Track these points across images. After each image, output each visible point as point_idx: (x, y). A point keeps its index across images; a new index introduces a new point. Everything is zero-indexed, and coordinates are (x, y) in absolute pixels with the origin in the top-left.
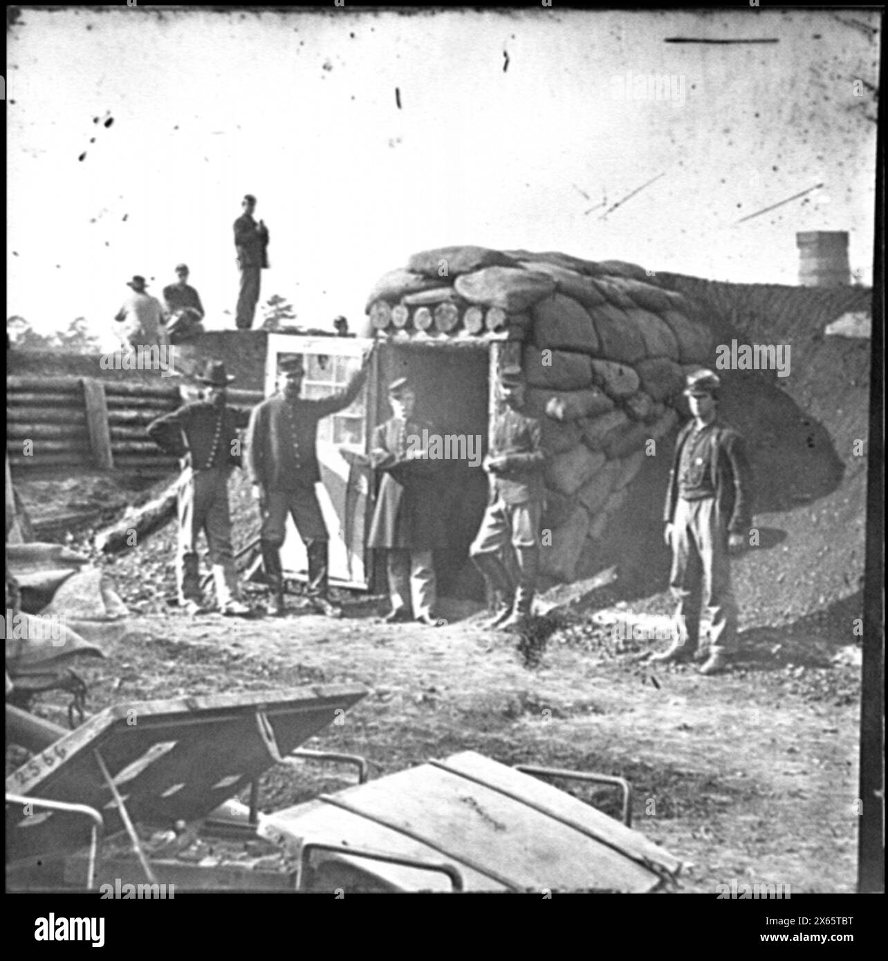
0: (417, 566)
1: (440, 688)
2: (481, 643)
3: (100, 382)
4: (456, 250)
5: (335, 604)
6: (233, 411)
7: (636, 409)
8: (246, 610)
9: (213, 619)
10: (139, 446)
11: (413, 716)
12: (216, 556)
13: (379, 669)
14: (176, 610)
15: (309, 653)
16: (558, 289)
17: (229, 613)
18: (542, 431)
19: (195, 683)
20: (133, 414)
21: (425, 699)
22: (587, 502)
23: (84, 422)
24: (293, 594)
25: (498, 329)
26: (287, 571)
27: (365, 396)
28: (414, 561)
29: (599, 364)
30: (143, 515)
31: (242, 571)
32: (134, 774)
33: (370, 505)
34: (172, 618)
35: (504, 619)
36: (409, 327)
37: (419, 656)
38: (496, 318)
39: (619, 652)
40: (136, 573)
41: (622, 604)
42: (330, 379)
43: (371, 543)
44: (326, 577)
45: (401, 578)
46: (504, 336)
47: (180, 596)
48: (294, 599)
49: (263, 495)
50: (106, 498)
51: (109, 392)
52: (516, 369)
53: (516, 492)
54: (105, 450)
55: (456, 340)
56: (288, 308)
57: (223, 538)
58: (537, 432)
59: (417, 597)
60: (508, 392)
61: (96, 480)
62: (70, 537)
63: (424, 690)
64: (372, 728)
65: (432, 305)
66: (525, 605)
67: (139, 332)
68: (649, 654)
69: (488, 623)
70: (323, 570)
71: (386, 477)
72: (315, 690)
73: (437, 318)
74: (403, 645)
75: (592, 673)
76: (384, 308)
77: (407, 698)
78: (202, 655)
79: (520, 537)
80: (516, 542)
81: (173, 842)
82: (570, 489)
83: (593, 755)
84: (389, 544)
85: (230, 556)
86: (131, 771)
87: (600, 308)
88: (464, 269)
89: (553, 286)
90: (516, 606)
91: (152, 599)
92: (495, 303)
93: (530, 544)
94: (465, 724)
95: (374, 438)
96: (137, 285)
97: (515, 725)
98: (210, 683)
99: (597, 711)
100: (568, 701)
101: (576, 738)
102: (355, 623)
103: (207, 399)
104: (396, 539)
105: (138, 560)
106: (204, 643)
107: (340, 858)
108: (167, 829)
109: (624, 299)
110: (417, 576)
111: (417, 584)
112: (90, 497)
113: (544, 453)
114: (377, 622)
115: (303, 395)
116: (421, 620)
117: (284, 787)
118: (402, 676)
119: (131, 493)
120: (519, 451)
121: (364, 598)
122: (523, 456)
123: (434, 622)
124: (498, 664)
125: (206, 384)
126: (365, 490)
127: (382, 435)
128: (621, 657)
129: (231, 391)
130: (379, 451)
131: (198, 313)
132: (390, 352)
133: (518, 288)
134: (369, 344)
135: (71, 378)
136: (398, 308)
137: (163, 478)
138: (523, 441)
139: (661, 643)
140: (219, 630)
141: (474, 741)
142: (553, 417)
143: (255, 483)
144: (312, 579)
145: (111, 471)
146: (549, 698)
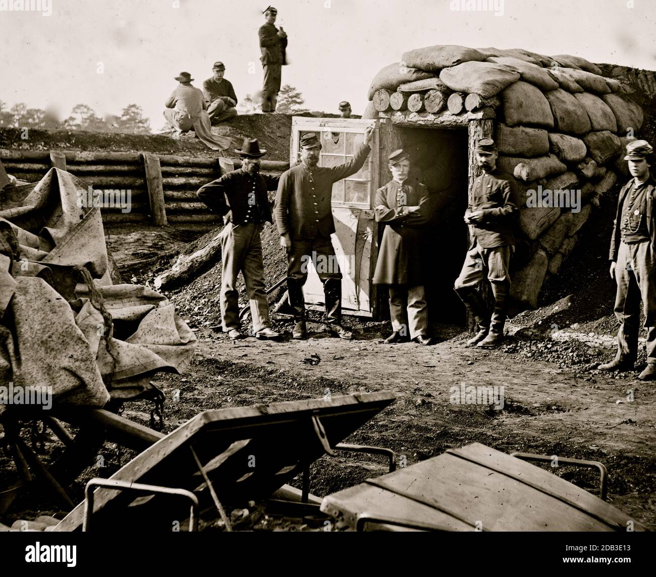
0: (412, 298)
1: (434, 394)
2: (464, 358)
3: (157, 156)
4: (441, 49)
5: (347, 329)
6: (265, 177)
7: (585, 172)
8: (276, 334)
9: (249, 342)
10: (186, 206)
11: (414, 416)
12: (252, 293)
13: (385, 380)
14: (220, 335)
15: (329, 368)
16: (523, 78)
17: (263, 337)
18: (511, 190)
19: (240, 393)
20: (181, 181)
21: (423, 401)
22: (547, 246)
23: (144, 187)
24: (314, 321)
25: (475, 111)
26: (308, 304)
27: (370, 164)
28: (410, 294)
29: (555, 137)
30: (192, 261)
31: (272, 303)
32: (218, 465)
33: (375, 251)
34: (217, 342)
35: (481, 338)
36: (404, 109)
37: (417, 369)
38: (473, 102)
39: (574, 363)
40: (188, 307)
41: (575, 326)
42: (341, 151)
43: (375, 280)
44: (340, 308)
45: (399, 308)
46: (480, 115)
47: (223, 324)
48: (314, 325)
49: (289, 245)
50: (162, 248)
51: (163, 163)
52: (490, 142)
53: (491, 238)
54: (161, 210)
55: (441, 119)
56: (297, 96)
57: (258, 279)
58: (507, 190)
59: (412, 322)
60: (483, 159)
61: (154, 233)
62: (134, 279)
63: (422, 395)
64: (382, 426)
65: (423, 93)
66: (499, 327)
67: (187, 116)
68: (598, 365)
69: (470, 341)
70: (337, 302)
71: (388, 228)
72: (356, 397)
73: (426, 102)
74: (403, 360)
75: (552, 381)
76: (384, 95)
77: (409, 402)
78: (243, 371)
79: (493, 274)
80: (491, 278)
81: (248, 518)
82: (533, 236)
83: (558, 444)
84: (390, 281)
85: (263, 292)
86: (215, 463)
87: (555, 93)
88: (447, 64)
89: (518, 76)
90: (491, 329)
91: (201, 327)
92: (472, 90)
93: (502, 279)
94: (455, 421)
95: (378, 197)
96: (184, 79)
97: (495, 422)
98: (252, 393)
99: (559, 409)
100: (536, 403)
101: (545, 431)
102: (363, 343)
103: (244, 169)
104: (395, 277)
105: (188, 297)
106: (244, 361)
107: (387, 528)
108: (242, 508)
109: (575, 86)
110: (412, 306)
111: (412, 312)
112: (150, 247)
113: (513, 209)
114: (380, 343)
115: (320, 165)
116: (416, 340)
117: (317, 473)
118: (404, 384)
119: (182, 244)
120: (492, 207)
121: (370, 324)
122: (496, 210)
123: (425, 342)
124: (478, 374)
125: (244, 156)
126: (370, 239)
127: (384, 195)
128: (576, 367)
129: (263, 162)
130: (381, 207)
131: (233, 101)
132: (390, 129)
133: (490, 78)
134: (371, 123)
135: (134, 154)
136: (395, 94)
137: (208, 232)
138: (496, 198)
139: (607, 356)
140: (255, 351)
141: (463, 434)
142: (520, 179)
143: (283, 235)
144: (329, 310)
145: (166, 226)
146: (521, 400)
